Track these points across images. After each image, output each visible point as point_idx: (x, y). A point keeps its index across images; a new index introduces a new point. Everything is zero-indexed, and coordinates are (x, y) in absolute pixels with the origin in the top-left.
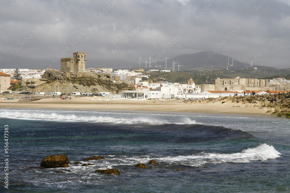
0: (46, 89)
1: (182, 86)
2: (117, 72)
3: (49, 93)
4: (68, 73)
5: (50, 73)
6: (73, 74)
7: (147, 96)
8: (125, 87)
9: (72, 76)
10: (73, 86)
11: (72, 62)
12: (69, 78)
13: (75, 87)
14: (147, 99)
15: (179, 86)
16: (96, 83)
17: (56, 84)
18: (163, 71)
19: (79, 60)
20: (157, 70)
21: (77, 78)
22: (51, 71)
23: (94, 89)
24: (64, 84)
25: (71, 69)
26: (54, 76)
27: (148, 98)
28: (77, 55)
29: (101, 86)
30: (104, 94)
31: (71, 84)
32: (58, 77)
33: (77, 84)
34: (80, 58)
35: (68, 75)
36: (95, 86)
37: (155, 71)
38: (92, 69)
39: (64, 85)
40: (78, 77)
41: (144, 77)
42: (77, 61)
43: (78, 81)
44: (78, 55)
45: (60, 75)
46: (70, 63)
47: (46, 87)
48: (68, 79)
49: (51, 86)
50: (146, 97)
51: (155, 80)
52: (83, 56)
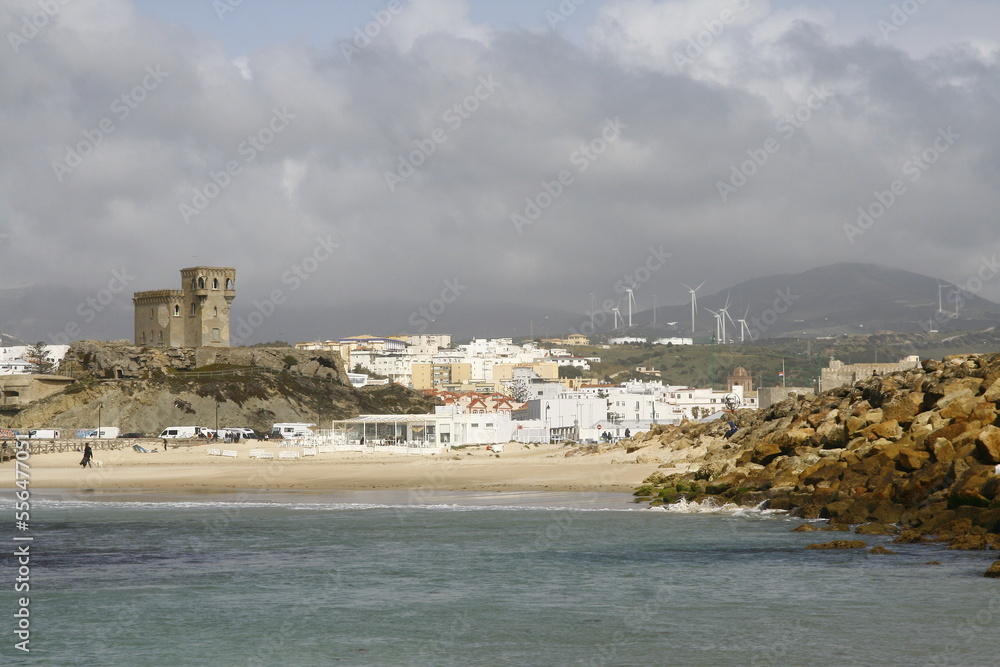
0: (64, 418)
1: (690, 397)
2: (465, 350)
3: (73, 434)
4: (158, 353)
5: (90, 354)
6: (179, 353)
7: (448, 435)
8: (398, 400)
9: (176, 363)
10: (175, 403)
11: (177, 307)
12: (164, 370)
13: (181, 405)
14: (449, 445)
15: (679, 397)
16: (270, 387)
17: (105, 396)
18: (665, 341)
19: (205, 297)
20: (639, 340)
21: (196, 370)
22: (91, 346)
23: (261, 411)
24: (136, 394)
25: (172, 332)
26: (104, 365)
27: (453, 442)
28: (195, 277)
29: (292, 400)
30: (289, 430)
31: (167, 396)
32: (119, 368)
33: (191, 395)
34: (209, 290)
35: (159, 359)
36: (267, 399)
37: (632, 343)
38: (366, 341)
39: (136, 399)
40: (198, 366)
41: (570, 367)
42: (196, 301)
43: (197, 380)
44: (201, 279)
45: (128, 361)
46: (169, 309)
47: (62, 408)
48: (158, 377)
49: (85, 406)
50: (446, 438)
51: (616, 375)
52: (221, 280)
